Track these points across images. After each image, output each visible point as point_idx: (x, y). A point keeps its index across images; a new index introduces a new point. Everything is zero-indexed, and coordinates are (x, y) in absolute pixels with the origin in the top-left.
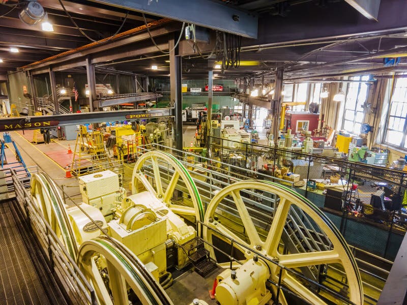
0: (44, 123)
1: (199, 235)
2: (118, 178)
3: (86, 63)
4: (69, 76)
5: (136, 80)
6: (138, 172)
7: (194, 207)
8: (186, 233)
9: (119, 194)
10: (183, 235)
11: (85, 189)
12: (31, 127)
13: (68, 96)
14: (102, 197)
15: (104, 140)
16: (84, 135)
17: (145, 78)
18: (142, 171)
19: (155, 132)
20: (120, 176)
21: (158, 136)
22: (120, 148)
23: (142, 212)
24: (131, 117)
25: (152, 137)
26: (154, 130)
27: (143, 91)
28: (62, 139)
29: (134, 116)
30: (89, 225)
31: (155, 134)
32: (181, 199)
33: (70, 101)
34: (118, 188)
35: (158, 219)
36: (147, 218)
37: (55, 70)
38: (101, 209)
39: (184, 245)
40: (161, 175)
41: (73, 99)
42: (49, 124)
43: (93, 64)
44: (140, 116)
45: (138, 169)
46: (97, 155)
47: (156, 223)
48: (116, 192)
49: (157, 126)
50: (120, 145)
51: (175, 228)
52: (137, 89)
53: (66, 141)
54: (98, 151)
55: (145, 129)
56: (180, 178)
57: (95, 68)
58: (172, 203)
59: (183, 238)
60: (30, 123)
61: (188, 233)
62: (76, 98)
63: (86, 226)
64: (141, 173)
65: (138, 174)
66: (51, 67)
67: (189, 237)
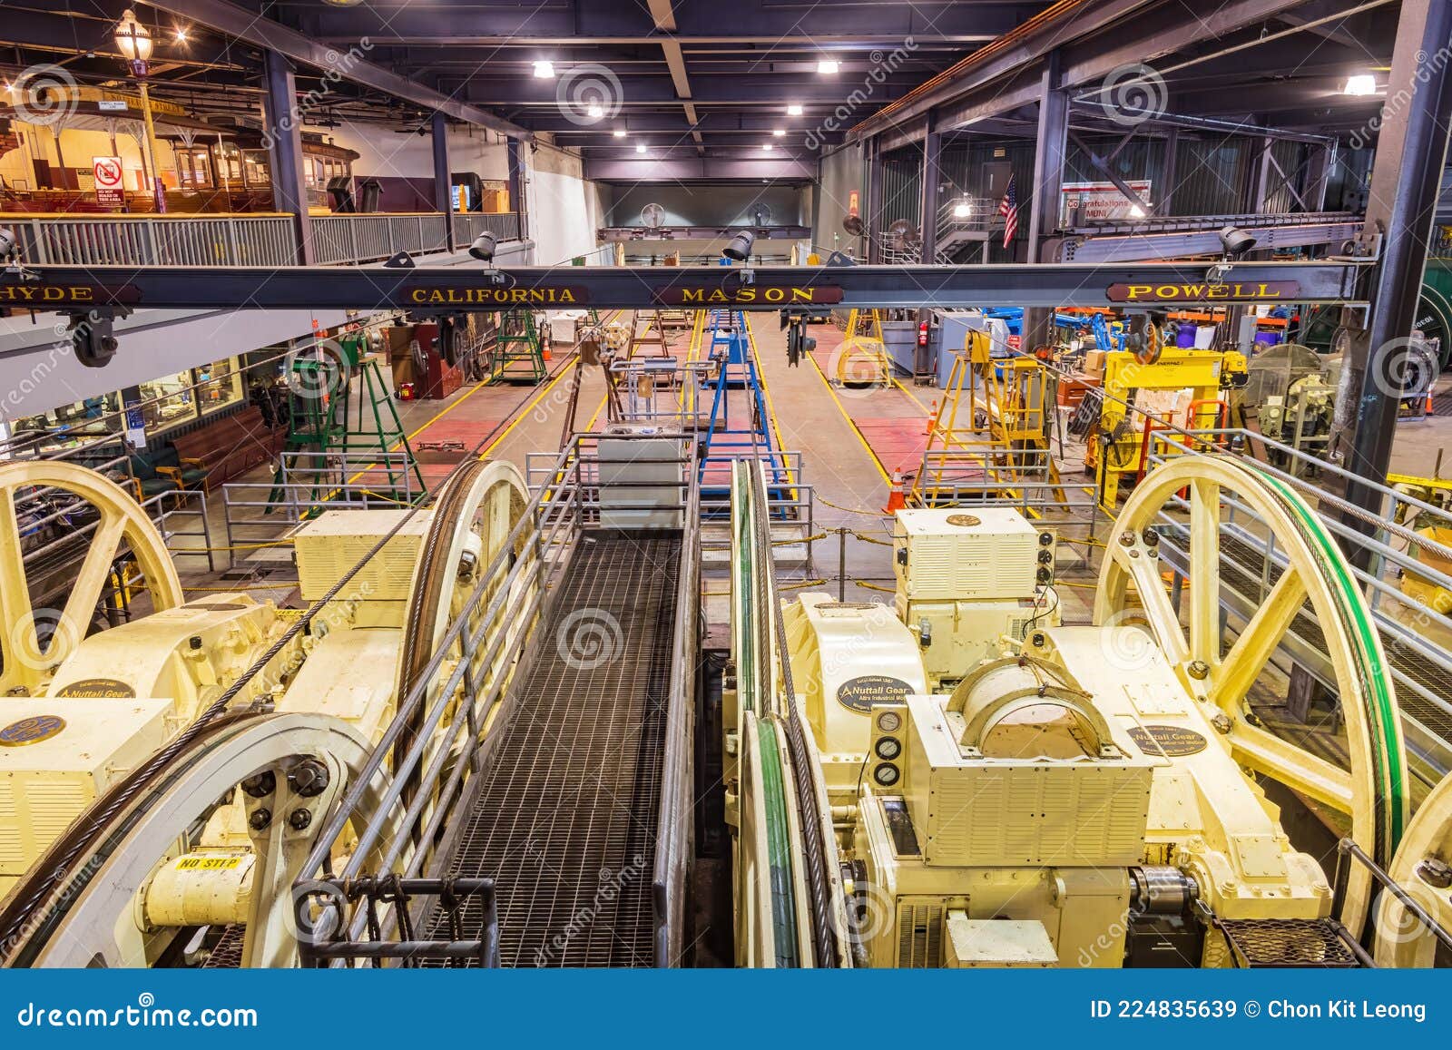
0: (796, 291)
1: (1352, 921)
2: (1036, 547)
3: (1039, 91)
4: (999, 153)
5: (1267, 155)
6: (1128, 542)
7: (1349, 770)
8: (1266, 878)
9: (1027, 613)
10: (1247, 878)
11: (903, 557)
12: (753, 303)
13: (981, 228)
14: (959, 604)
15: (1066, 403)
16: (979, 365)
17: (1318, 148)
18: (1150, 539)
19: (1296, 389)
20: (1045, 540)
21: (1310, 409)
22: (1108, 436)
23: (1041, 695)
24: (1132, 295)
25: (1274, 413)
26: (1294, 379)
27: (1296, 208)
28: (927, 383)
29: (1149, 289)
30: (863, 686)
31: (1296, 398)
32: (1328, 723)
33: (986, 245)
34: (1028, 586)
35: (1114, 752)
36: (1071, 730)
37: (942, 128)
38: (925, 642)
39: (1240, 925)
40: (1226, 573)
41: (996, 240)
42: (809, 297)
43: (1066, 91)
44: (1176, 291)
45: (1131, 529)
46: (1010, 450)
47: (1097, 763)
48: (1020, 600)
49: (1314, 365)
50: (1112, 428)
51: (1213, 831)
52: (1261, 197)
53: (936, 390)
54: (1017, 435)
55: (1244, 369)
56: (1308, 605)
57: (1075, 105)
58: (1249, 719)
59: (1243, 892)
60: (751, 286)
61: (1282, 878)
62: (1008, 235)
63: (853, 683)
64: (1141, 547)
65: (1127, 550)
66: (935, 115)
67: (1284, 904)
